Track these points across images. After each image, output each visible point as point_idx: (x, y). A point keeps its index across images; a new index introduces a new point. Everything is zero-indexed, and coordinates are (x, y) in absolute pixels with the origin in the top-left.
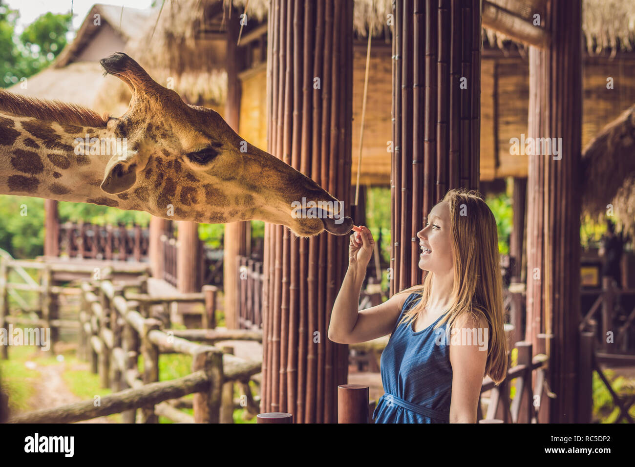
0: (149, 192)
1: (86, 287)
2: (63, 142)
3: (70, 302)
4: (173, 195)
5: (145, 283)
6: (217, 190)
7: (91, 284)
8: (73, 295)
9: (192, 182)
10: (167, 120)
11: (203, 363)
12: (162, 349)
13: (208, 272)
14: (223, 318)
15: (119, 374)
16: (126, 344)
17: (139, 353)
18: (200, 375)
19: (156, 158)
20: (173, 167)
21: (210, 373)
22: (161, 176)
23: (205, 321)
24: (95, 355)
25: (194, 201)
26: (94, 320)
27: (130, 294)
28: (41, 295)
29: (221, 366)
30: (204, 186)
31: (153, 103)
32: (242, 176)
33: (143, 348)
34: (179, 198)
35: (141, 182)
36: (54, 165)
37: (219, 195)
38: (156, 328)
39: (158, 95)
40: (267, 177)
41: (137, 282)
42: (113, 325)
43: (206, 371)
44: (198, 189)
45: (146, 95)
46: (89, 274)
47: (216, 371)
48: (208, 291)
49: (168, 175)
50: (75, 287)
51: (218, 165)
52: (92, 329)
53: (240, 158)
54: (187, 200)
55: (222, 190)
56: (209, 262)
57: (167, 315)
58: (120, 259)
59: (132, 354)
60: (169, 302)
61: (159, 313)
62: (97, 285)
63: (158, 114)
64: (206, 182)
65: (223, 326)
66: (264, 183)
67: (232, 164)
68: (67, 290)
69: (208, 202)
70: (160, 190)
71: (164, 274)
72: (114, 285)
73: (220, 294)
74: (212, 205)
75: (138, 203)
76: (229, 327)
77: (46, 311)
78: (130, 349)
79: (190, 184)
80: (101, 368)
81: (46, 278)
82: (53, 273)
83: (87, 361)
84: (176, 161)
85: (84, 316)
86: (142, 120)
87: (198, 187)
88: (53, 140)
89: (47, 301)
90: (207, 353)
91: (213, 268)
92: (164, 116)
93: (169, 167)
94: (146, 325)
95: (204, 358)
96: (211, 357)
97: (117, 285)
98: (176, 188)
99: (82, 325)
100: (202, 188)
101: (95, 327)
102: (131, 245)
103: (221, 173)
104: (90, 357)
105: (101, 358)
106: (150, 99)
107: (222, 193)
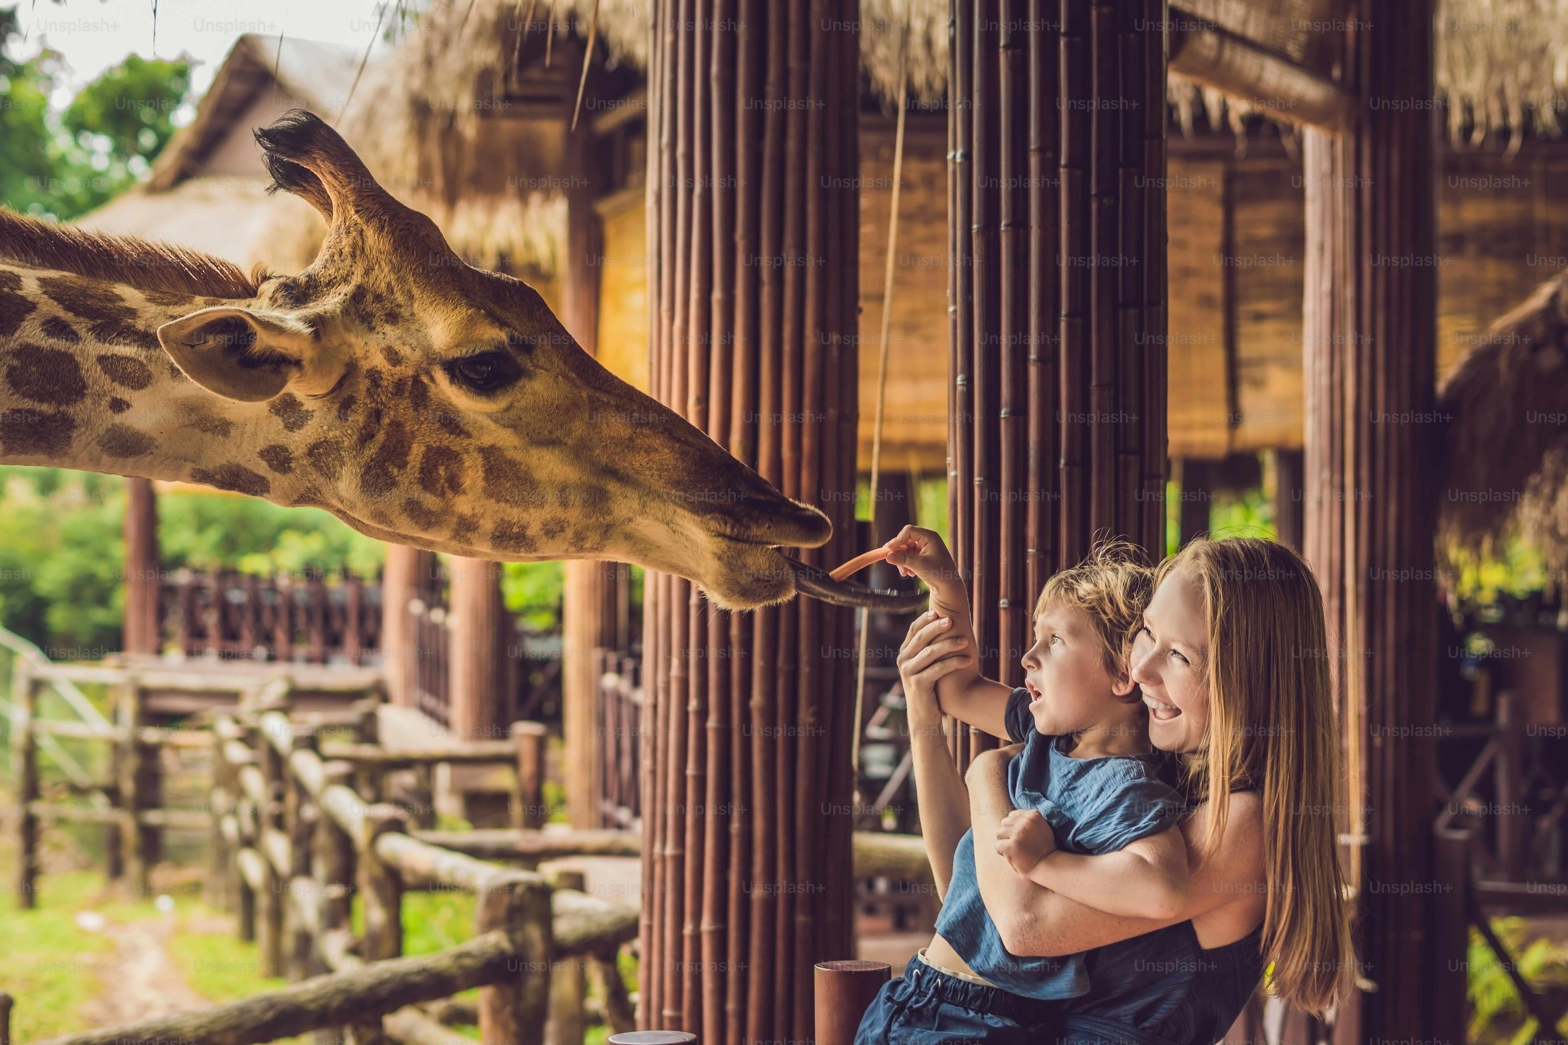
0: (343, 453)
1: (227, 728)
2: (140, 325)
3: (187, 765)
4: (403, 466)
5: (371, 718)
6: (512, 463)
7: (237, 721)
8: (196, 747)
9: (452, 436)
10: (401, 280)
11: (502, 912)
12: (409, 878)
13: (525, 689)
14: (562, 801)
15: (305, 940)
16: (320, 868)
17: (352, 890)
18: (497, 939)
19: (368, 371)
20: (407, 394)
21: (519, 937)
22: (376, 415)
23: (517, 809)
24: (248, 894)
25: (455, 485)
26: (245, 809)
27: (335, 745)
28: (116, 748)
29: (546, 918)
30: (481, 450)
31: (371, 235)
32: (581, 439)
33: (363, 876)
34: (417, 475)
35: (325, 428)
36: (113, 380)
37: (519, 478)
38: (395, 826)
39: (386, 217)
40: (646, 451)
41: (352, 714)
42: (291, 821)
43: (511, 933)
44: (465, 456)
45: (356, 217)
46: (232, 697)
47: (534, 932)
48: (523, 736)
49: (392, 413)
50: (202, 728)
51: (523, 403)
52: (240, 830)
53: (581, 396)
54: (437, 481)
55: (527, 465)
56: (528, 665)
57: (426, 796)
58: (310, 660)
59: (336, 891)
60: (429, 763)
61: (407, 791)
62: (251, 721)
63: (383, 263)
64: (487, 441)
65: (563, 821)
66: (638, 464)
67: (557, 407)
68: (182, 737)
69: (489, 493)
70: (372, 450)
71: (417, 694)
72: (292, 722)
73: (553, 743)
74: (498, 501)
75: (317, 483)
76: (576, 824)
77: (128, 787)
78: (332, 880)
79: (447, 440)
80: (263, 927)
81: (128, 707)
82: (144, 694)
83: (228, 910)
84: (416, 379)
85: (221, 799)
86: (342, 277)
87: (467, 451)
88: (117, 321)
89: (131, 763)
90: (512, 886)
91: (538, 679)
92: (396, 270)
93: (396, 394)
94: (369, 820)
95: (506, 900)
96: (522, 897)
97: (301, 722)
98: (410, 448)
99: (217, 820)
100: (475, 454)
101: (248, 827)
102: (337, 623)
103: (528, 425)
104: (237, 899)
105: (263, 902)
106: (365, 227)
107: (526, 473)
